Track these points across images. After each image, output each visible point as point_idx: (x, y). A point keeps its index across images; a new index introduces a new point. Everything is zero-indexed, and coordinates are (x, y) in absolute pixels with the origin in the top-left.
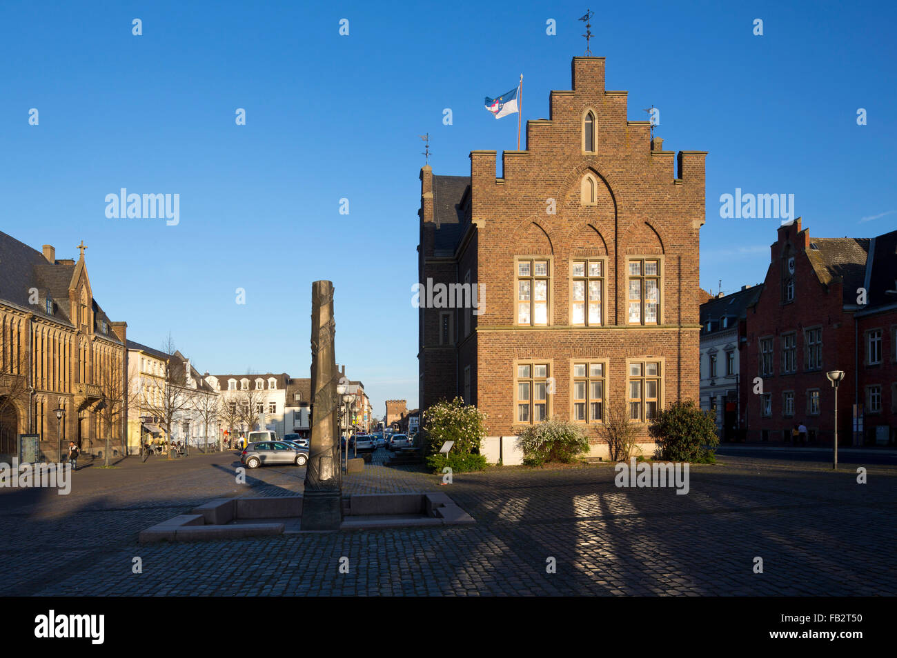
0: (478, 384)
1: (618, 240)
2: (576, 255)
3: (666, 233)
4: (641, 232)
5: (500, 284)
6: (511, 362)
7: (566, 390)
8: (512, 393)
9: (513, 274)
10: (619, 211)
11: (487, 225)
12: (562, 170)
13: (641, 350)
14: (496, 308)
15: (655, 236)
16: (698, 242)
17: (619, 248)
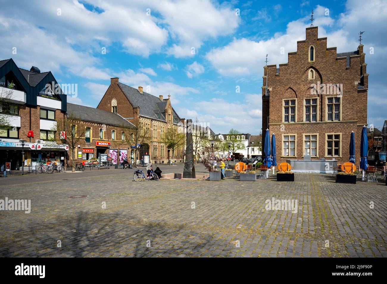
2: (306, 97)
5: (277, 109)
6: (281, 135)
7: (301, 144)
9: (282, 105)
11: (273, 90)
12: (301, 68)
13: (332, 130)
14: (276, 117)
16: (357, 90)
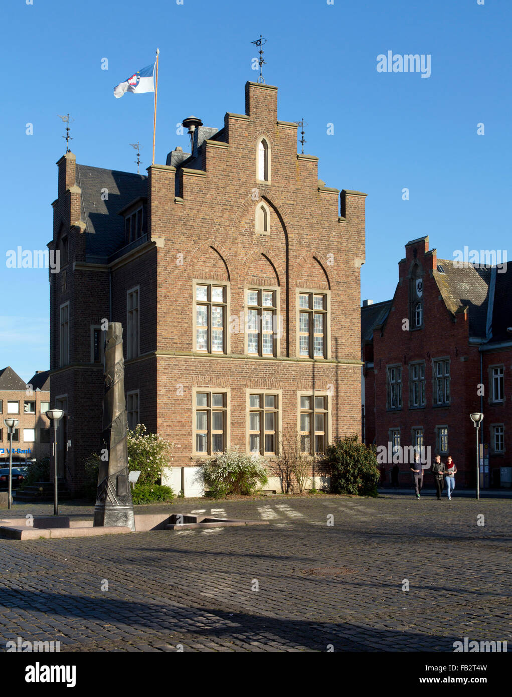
0: (158, 411)
1: (290, 272)
2: (251, 283)
3: (332, 270)
4: (310, 266)
5: (179, 308)
6: (189, 389)
7: (242, 421)
8: (192, 422)
9: (192, 298)
10: (290, 243)
11: (166, 245)
12: (238, 196)
13: (310, 384)
14: (175, 332)
15: (322, 271)
16: (359, 280)
17: (290, 280)
